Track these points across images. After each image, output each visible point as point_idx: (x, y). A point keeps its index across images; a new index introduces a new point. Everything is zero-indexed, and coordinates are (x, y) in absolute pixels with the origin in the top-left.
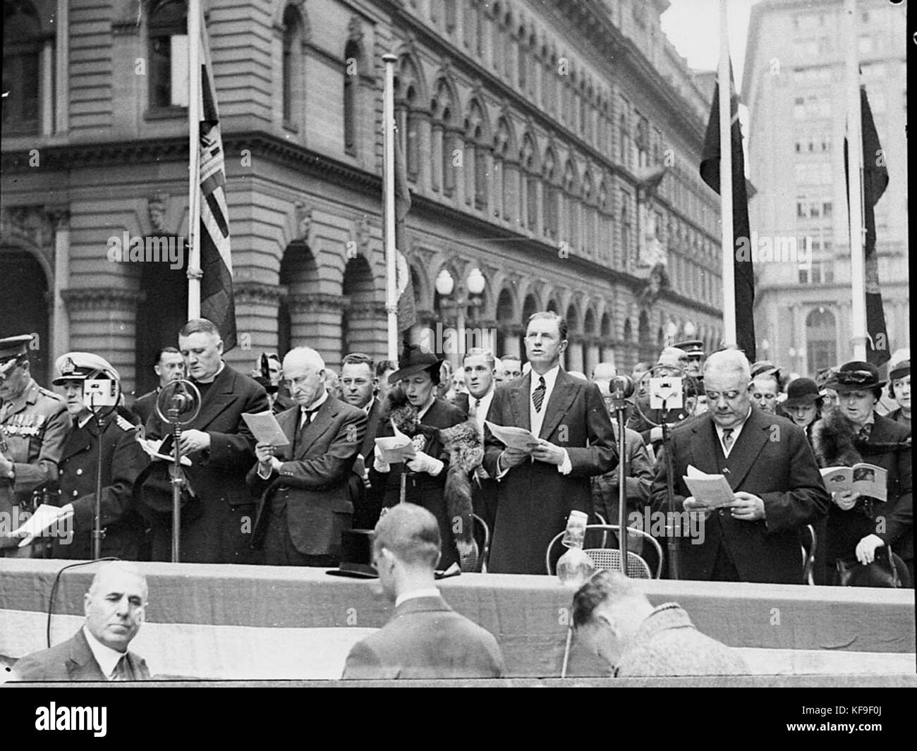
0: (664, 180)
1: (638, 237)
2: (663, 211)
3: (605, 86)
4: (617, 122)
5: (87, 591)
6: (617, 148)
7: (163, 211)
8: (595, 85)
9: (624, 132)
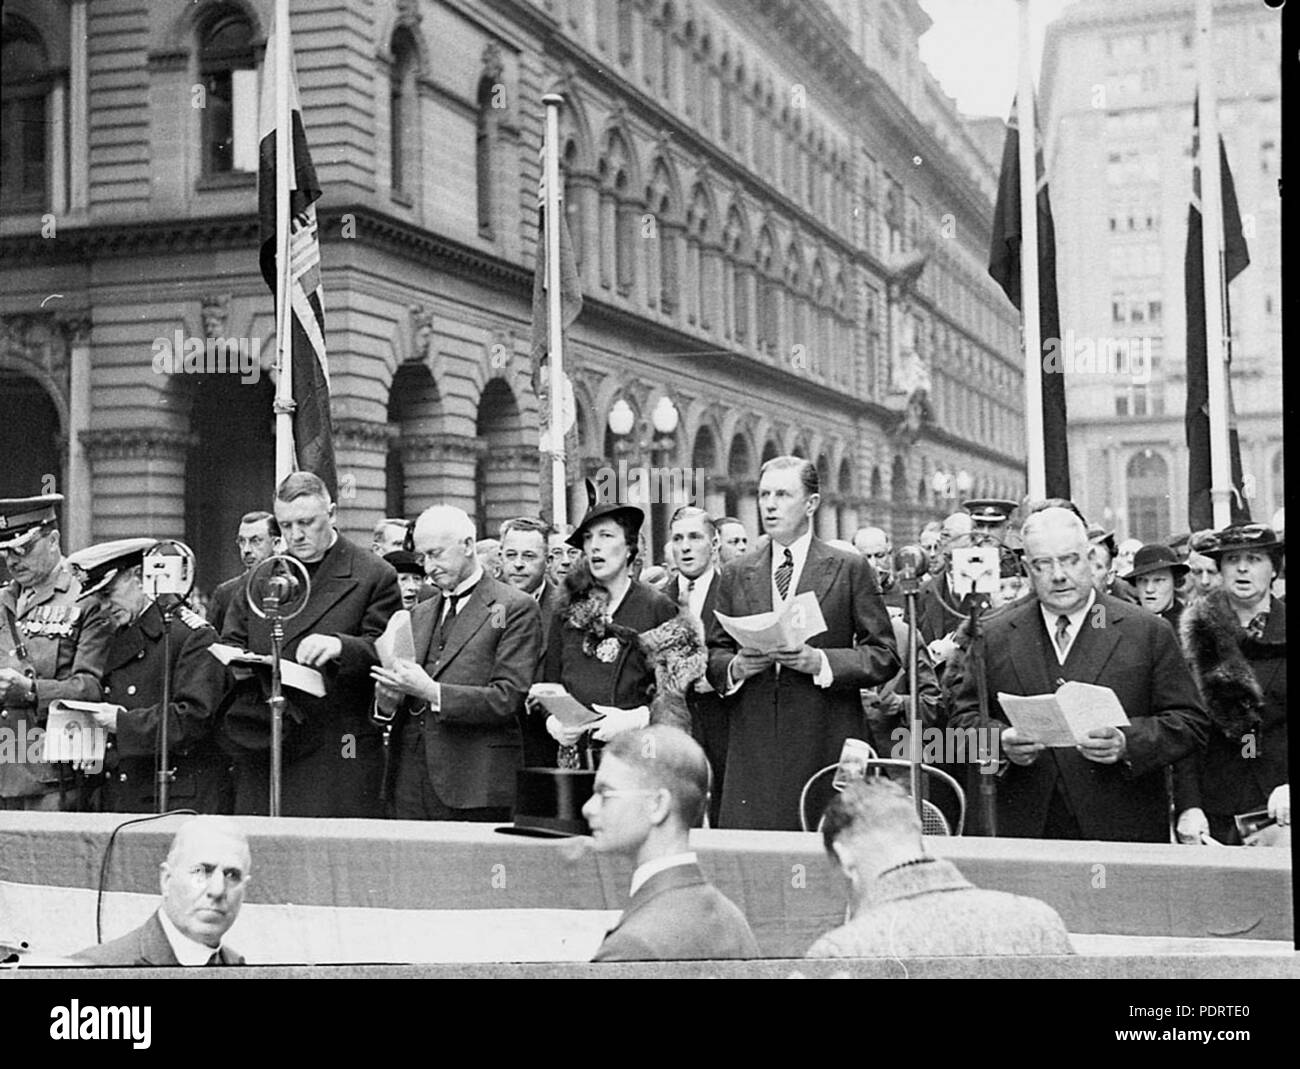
0: (925, 269)
1: (889, 350)
2: (925, 314)
3: (843, 138)
4: (859, 190)
5: (165, 859)
6: (861, 226)
7: (224, 319)
8: (828, 137)
9: (870, 204)
